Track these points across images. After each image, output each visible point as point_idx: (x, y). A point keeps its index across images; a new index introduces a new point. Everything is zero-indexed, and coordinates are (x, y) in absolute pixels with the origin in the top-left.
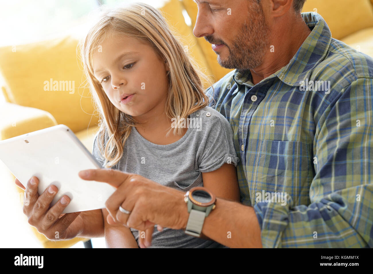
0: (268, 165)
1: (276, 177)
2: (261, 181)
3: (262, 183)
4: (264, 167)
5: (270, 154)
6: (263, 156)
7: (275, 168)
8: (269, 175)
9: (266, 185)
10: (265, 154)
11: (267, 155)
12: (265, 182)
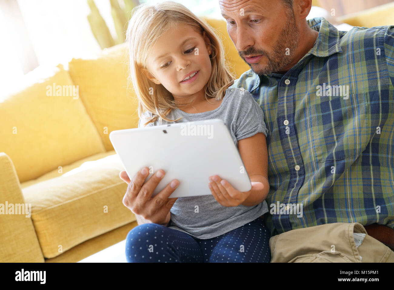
0: (322, 123)
1: (334, 130)
2: (318, 137)
3: (320, 139)
4: (318, 126)
5: (321, 114)
6: (314, 118)
7: (331, 122)
8: (325, 131)
9: (324, 139)
10: (316, 115)
11: (318, 116)
12: (323, 136)
